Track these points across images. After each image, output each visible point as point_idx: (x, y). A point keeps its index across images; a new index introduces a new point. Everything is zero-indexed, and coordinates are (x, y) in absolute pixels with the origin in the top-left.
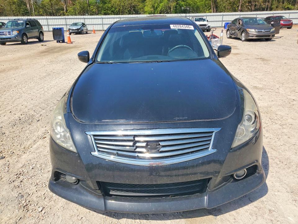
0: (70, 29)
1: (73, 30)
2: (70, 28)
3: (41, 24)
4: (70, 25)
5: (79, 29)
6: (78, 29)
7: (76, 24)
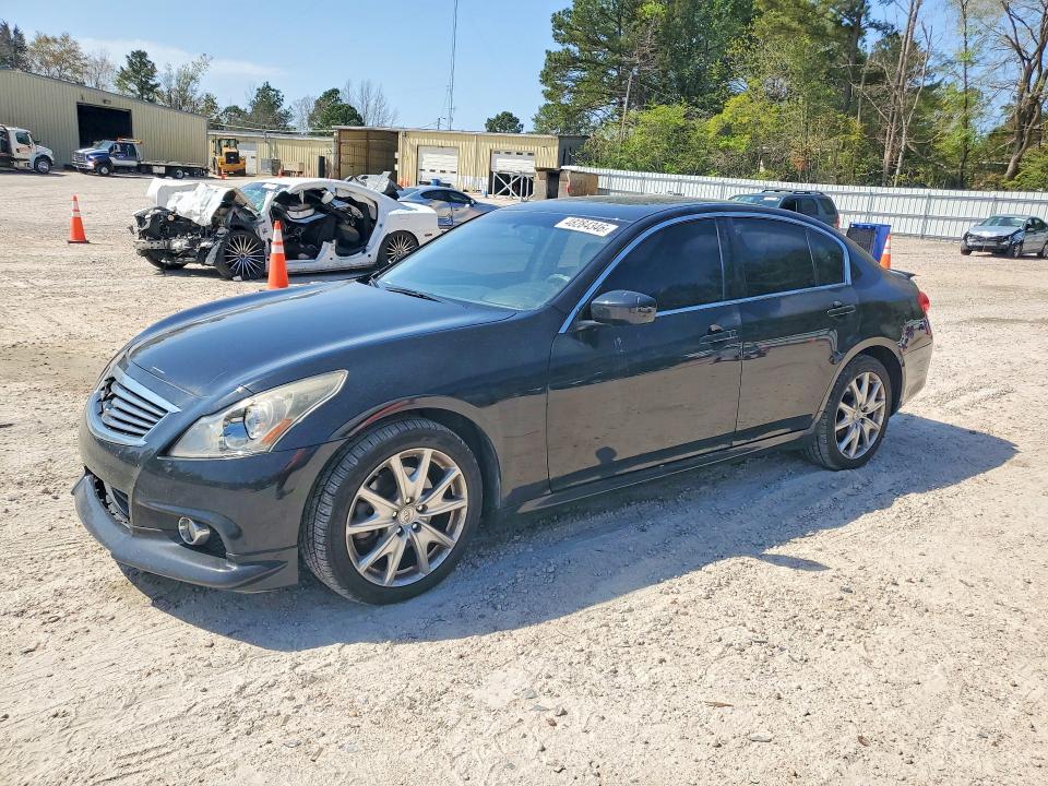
0: (971, 236)
1: (979, 239)
2: (971, 232)
3: (838, 208)
4: (978, 220)
5: (1007, 238)
6: (999, 239)
7: (1006, 221)
